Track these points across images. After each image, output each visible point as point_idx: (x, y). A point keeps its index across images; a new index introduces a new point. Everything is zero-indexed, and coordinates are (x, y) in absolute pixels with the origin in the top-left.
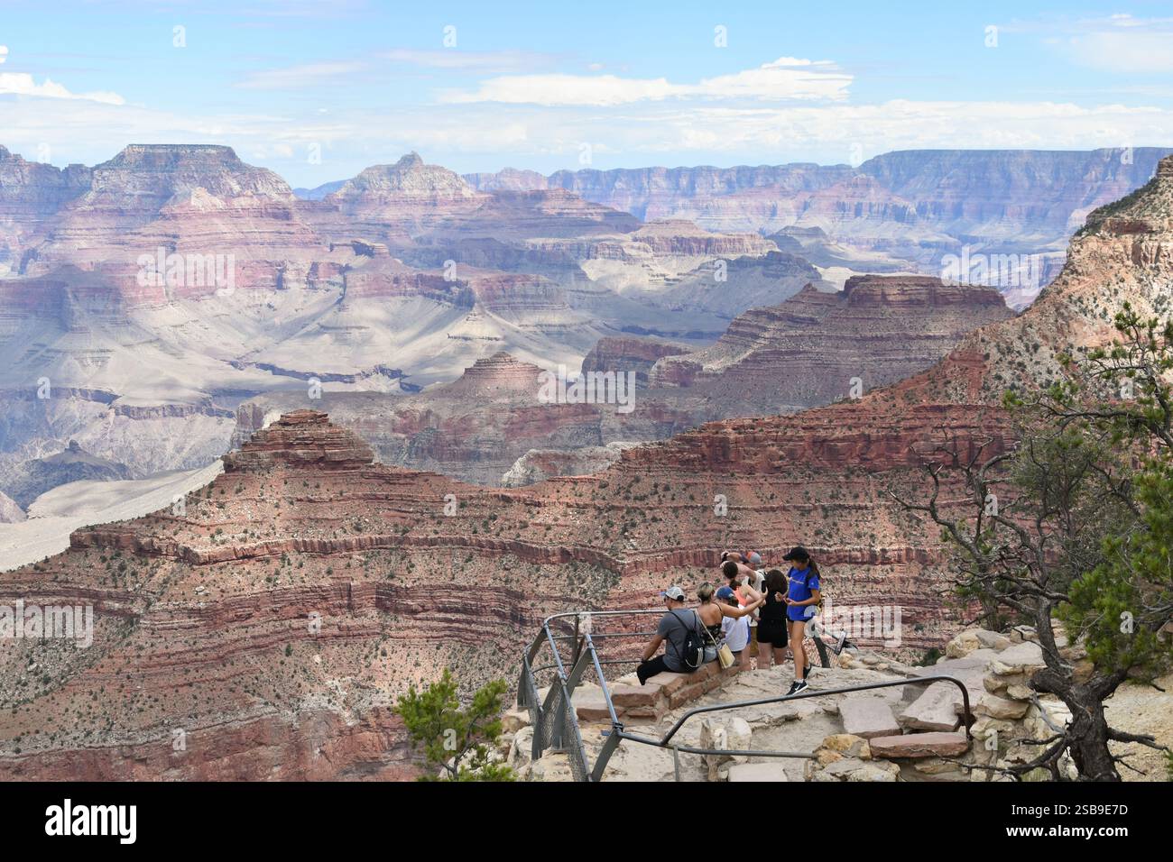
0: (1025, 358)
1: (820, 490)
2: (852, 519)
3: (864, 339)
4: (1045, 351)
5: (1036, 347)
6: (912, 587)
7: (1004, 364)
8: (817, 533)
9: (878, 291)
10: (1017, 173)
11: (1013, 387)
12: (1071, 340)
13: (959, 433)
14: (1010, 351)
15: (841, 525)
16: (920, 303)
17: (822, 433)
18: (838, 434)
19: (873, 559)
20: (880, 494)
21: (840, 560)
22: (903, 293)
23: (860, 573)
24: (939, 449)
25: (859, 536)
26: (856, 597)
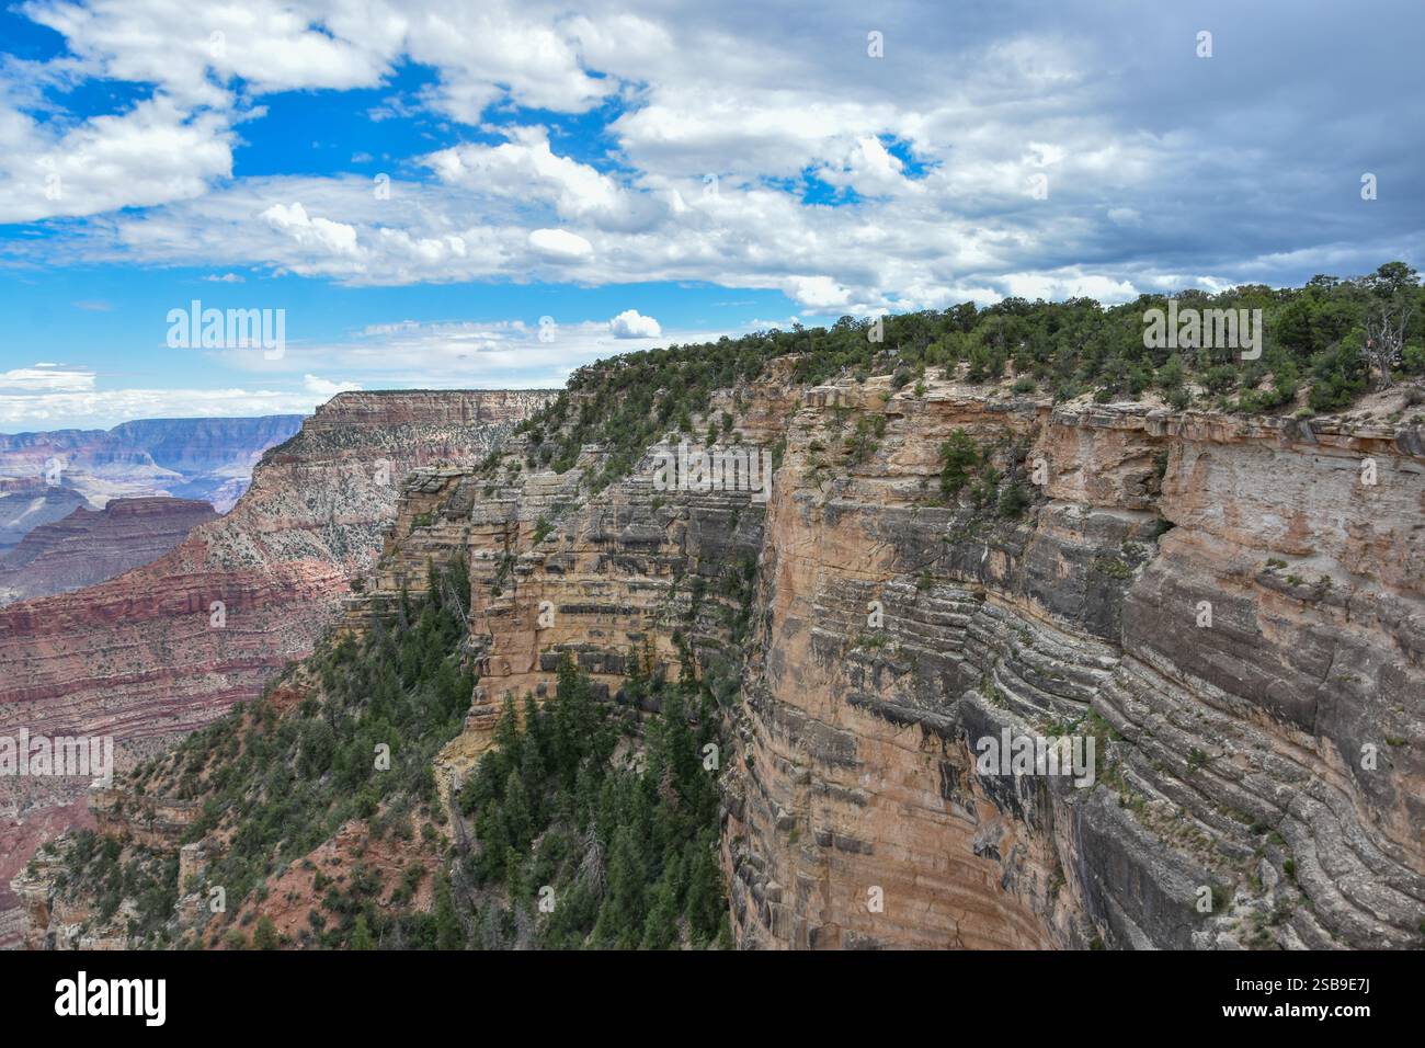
0: (231, 542)
1: (99, 639)
2: (123, 655)
3: (122, 539)
4: (243, 536)
5: (237, 534)
6: (169, 693)
7: (218, 547)
8: (100, 667)
9: (129, 507)
10: (216, 432)
11: (225, 560)
12: (259, 528)
13: (192, 591)
14: (221, 538)
15: (117, 660)
16: (159, 513)
17: (97, 602)
18: (109, 601)
19: (141, 679)
20: (142, 636)
21: (118, 683)
22: (146, 507)
23: (132, 690)
24: (181, 603)
25: (129, 665)
26: (131, 705)
